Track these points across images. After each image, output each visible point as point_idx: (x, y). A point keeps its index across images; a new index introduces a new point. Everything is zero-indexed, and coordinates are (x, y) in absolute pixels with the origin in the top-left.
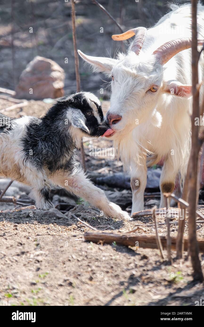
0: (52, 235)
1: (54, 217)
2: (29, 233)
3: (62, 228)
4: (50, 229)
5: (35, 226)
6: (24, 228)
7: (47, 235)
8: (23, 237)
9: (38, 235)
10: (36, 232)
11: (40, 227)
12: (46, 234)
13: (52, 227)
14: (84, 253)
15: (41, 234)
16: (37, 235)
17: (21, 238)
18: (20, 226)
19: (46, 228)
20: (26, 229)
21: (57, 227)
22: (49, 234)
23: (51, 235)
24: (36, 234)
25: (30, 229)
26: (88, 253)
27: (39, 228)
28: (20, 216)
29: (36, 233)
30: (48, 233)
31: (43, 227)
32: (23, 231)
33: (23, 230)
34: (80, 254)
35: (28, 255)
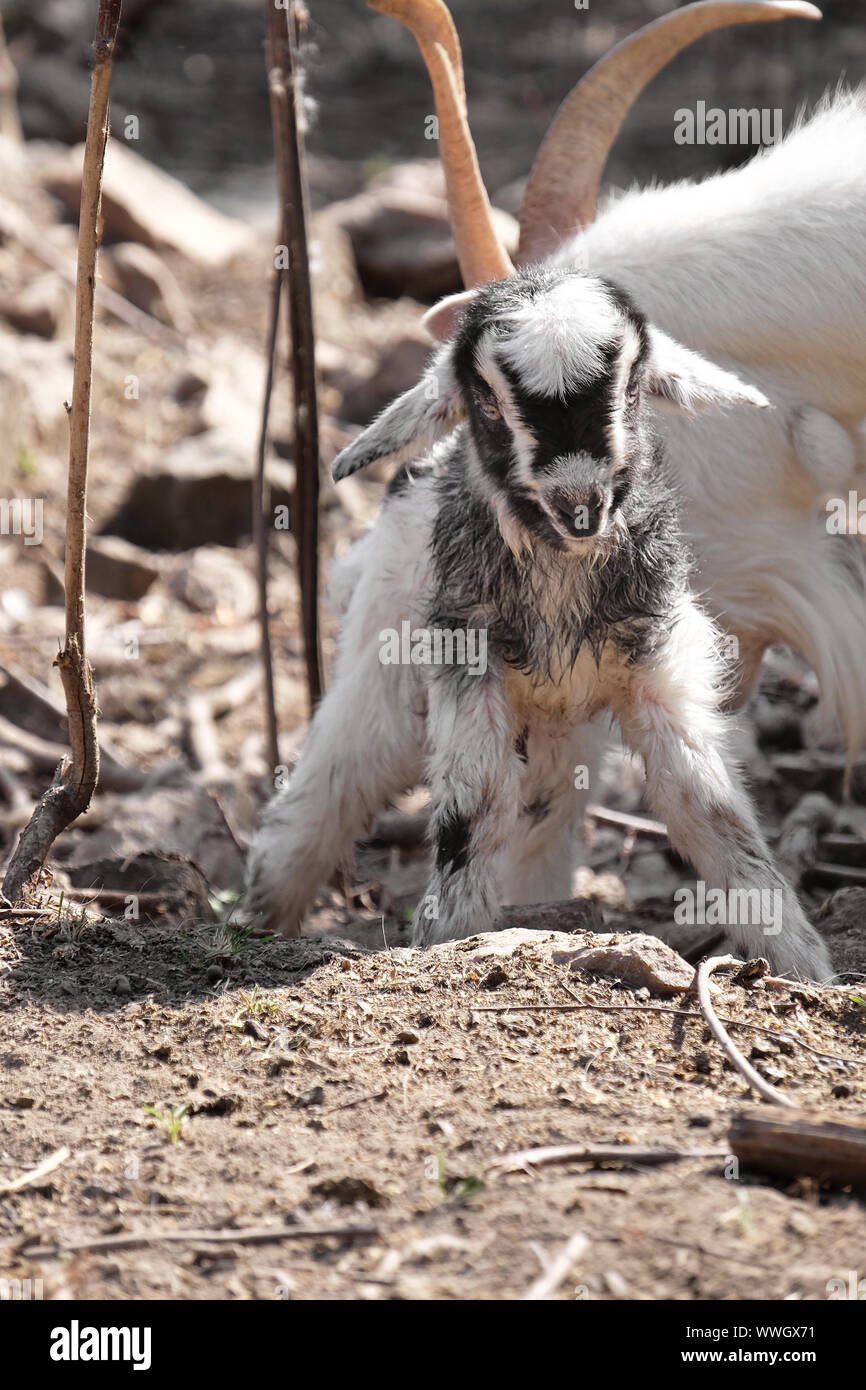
0: (582, 1105)
1: (639, 988)
2: (459, 1090)
3: (659, 1061)
4: (595, 1064)
5: (513, 1044)
6: (447, 1053)
7: (551, 1105)
8: (417, 1114)
9: (503, 1105)
10: (496, 1086)
11: (539, 1048)
12: (549, 1098)
13: (610, 1049)
14: (689, 1257)
15: (520, 1103)
16: (496, 1106)
17: (400, 1122)
18: (430, 1042)
19: (573, 1056)
20: (458, 1060)
21: (635, 1053)
22: (565, 1100)
23: (575, 1108)
24: (495, 1101)
25: (478, 1062)
26: (709, 1259)
27: (533, 1054)
28: (453, 976)
29: (498, 1091)
30: (563, 1096)
31: (555, 1052)
32: (440, 1075)
33: (438, 1065)
34: (663, 1263)
35: (374, 1252)
